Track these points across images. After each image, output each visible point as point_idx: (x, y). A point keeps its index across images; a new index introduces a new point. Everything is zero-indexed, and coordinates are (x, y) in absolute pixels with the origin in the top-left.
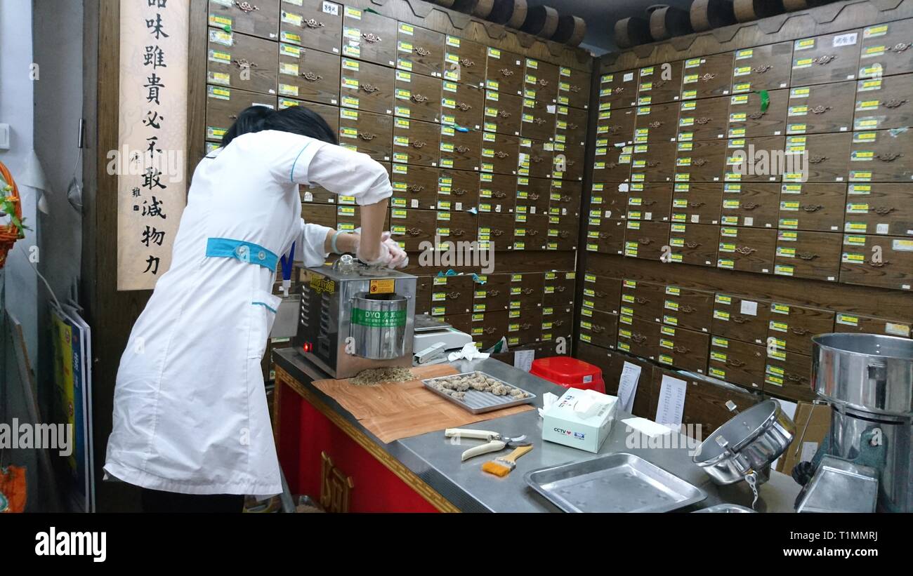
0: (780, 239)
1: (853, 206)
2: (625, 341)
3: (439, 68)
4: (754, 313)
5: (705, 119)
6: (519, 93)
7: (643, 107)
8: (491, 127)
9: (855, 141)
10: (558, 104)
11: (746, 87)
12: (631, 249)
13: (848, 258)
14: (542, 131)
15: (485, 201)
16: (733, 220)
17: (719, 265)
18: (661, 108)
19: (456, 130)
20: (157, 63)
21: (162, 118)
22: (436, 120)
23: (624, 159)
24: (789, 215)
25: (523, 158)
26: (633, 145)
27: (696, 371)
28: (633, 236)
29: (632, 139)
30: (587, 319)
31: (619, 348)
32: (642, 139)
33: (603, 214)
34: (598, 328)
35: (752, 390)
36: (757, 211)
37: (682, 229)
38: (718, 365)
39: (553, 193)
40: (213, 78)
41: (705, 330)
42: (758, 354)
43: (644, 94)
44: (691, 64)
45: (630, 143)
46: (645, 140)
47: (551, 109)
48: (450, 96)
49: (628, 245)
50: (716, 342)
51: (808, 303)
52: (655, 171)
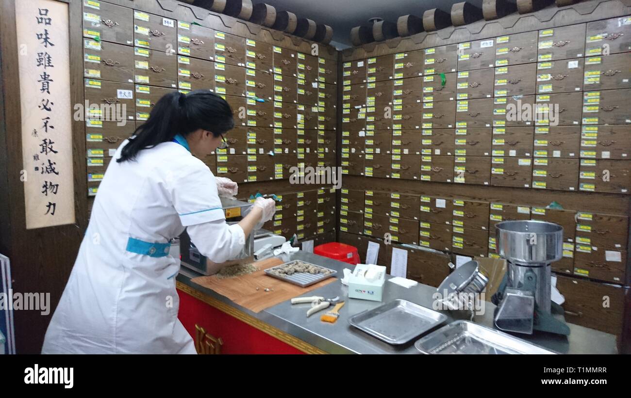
0: (456, 161)
1: (496, 141)
2: (368, 229)
3: (243, 61)
4: (444, 206)
5: (408, 91)
6: (295, 75)
7: (371, 83)
8: (279, 98)
9: (495, 103)
10: (318, 82)
11: (432, 71)
12: (369, 172)
13: (495, 171)
14: (310, 99)
15: (278, 146)
16: (429, 151)
17: (422, 179)
18: (382, 84)
19: (256, 101)
20: (47, 65)
21: (52, 103)
22: (243, 95)
23: (361, 116)
24: (461, 147)
25: (300, 118)
26: (366, 107)
27: (413, 244)
28: (369, 163)
29: (365, 103)
30: (344, 217)
31: (365, 233)
32: (372, 103)
33: (350, 150)
34: (352, 222)
35: (445, 252)
36: (442, 145)
37: (398, 158)
38: (425, 239)
39: (319, 138)
40: (88, 73)
41: (416, 218)
42: (448, 230)
43: (371, 75)
44: (399, 56)
45: (364, 106)
46: (373, 104)
47: (315, 85)
48: (251, 78)
49: (367, 169)
50: (423, 225)
51: (474, 198)
52: (380, 123)
